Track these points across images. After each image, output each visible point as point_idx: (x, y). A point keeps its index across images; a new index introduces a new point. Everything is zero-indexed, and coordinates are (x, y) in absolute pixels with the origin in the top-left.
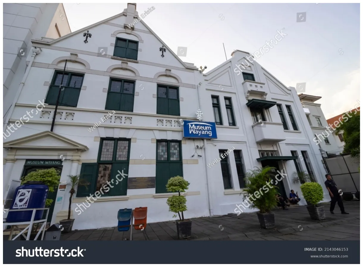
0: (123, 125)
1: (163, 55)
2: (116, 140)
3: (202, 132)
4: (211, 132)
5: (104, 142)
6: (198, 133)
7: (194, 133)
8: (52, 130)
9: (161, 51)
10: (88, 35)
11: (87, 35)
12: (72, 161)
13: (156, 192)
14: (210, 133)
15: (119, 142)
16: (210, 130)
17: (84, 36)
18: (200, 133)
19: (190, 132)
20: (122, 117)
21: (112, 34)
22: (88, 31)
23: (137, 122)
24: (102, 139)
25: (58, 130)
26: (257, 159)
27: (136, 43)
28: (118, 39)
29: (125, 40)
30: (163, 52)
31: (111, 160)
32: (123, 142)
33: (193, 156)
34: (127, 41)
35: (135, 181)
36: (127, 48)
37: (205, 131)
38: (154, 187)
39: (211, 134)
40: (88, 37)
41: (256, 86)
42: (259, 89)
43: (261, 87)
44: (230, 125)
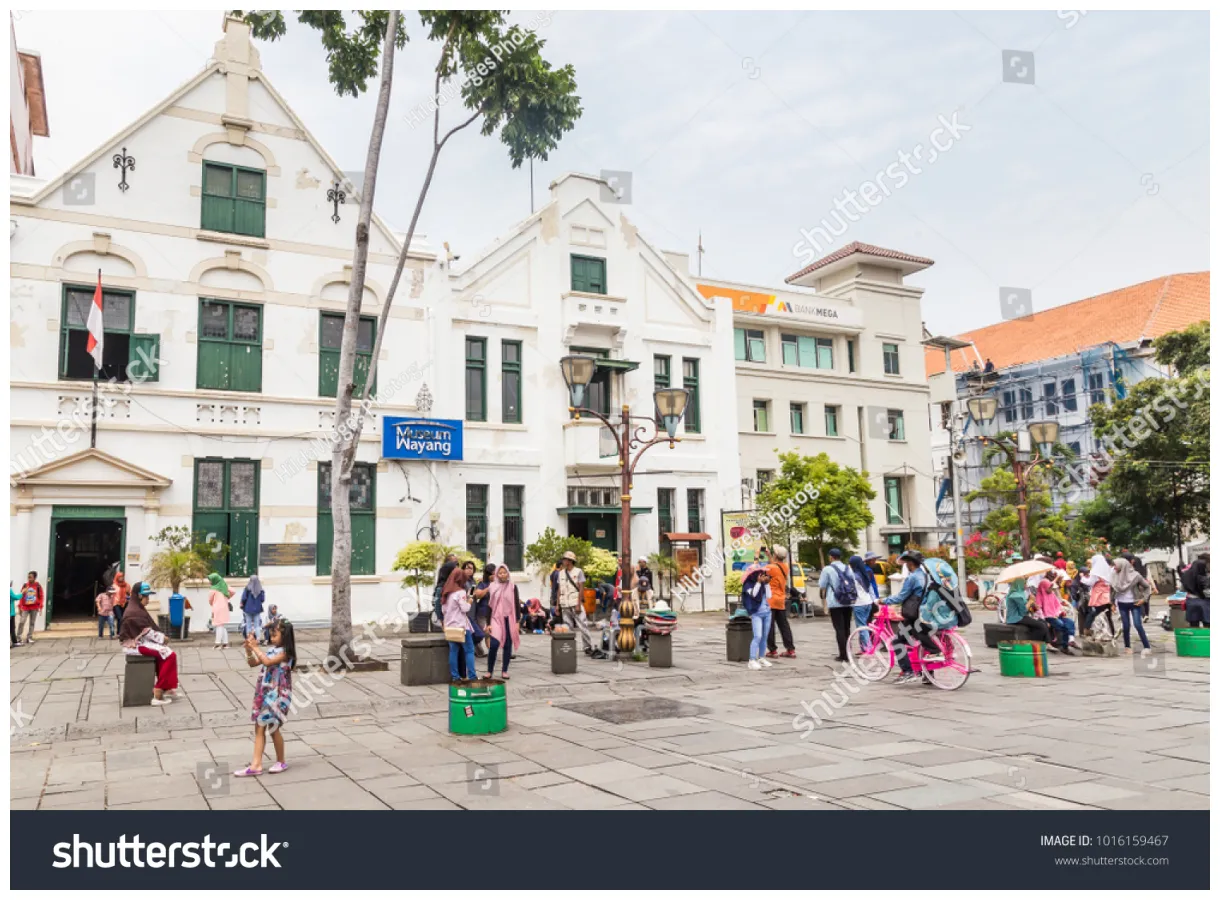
0: (240, 428)
1: (336, 214)
2: (226, 463)
3: (426, 445)
4: (449, 445)
5: (201, 465)
6: (416, 448)
7: (408, 447)
8: (93, 445)
9: (332, 202)
10: (127, 164)
11: (122, 163)
12: (146, 509)
13: (318, 574)
14: (447, 447)
15: (233, 467)
16: (448, 441)
17: (116, 167)
18: (422, 447)
19: (399, 446)
20: (236, 408)
21: (189, 152)
22: (124, 150)
23: (272, 420)
24: (198, 461)
25: (105, 443)
26: (559, 510)
27: (260, 175)
28: (209, 166)
29: (226, 169)
30: (336, 206)
31: (220, 506)
32: (243, 467)
33: (401, 501)
34: (235, 171)
35: (275, 551)
36: (234, 200)
37: (436, 444)
38: (313, 564)
39: (449, 450)
40: (128, 170)
41: (598, 309)
42: (605, 319)
43: (614, 310)
44: (504, 421)
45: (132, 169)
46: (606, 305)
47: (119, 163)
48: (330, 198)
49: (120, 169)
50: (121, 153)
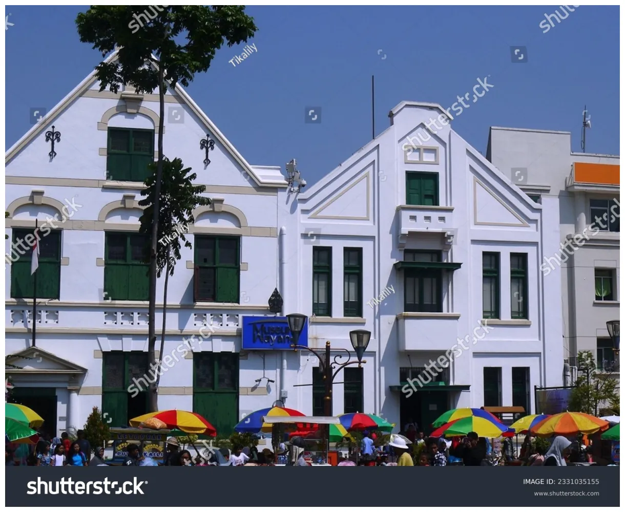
0: (135, 329)
1: (207, 158)
2: (126, 355)
5: (108, 357)
8: (34, 343)
9: (204, 149)
10: (55, 137)
11: (51, 137)
12: (70, 390)
17: (47, 140)
20: (133, 314)
21: (99, 123)
22: (53, 127)
24: (105, 354)
27: (150, 134)
28: (112, 131)
29: (125, 132)
30: (206, 152)
34: (131, 133)
36: (131, 155)
40: (55, 141)
41: (428, 218)
42: (435, 227)
43: (442, 219)
44: (345, 316)
45: (59, 141)
46: (435, 215)
47: (49, 137)
48: (202, 146)
49: (50, 142)
50: (51, 130)
